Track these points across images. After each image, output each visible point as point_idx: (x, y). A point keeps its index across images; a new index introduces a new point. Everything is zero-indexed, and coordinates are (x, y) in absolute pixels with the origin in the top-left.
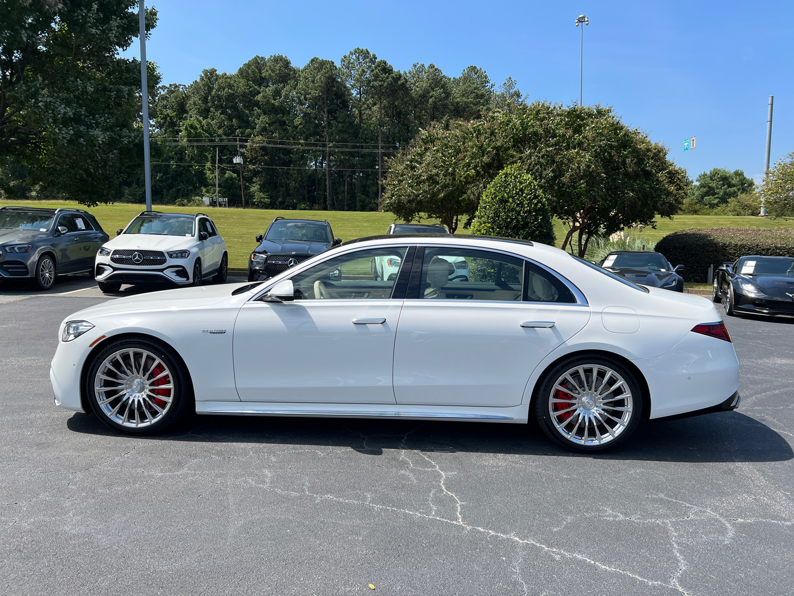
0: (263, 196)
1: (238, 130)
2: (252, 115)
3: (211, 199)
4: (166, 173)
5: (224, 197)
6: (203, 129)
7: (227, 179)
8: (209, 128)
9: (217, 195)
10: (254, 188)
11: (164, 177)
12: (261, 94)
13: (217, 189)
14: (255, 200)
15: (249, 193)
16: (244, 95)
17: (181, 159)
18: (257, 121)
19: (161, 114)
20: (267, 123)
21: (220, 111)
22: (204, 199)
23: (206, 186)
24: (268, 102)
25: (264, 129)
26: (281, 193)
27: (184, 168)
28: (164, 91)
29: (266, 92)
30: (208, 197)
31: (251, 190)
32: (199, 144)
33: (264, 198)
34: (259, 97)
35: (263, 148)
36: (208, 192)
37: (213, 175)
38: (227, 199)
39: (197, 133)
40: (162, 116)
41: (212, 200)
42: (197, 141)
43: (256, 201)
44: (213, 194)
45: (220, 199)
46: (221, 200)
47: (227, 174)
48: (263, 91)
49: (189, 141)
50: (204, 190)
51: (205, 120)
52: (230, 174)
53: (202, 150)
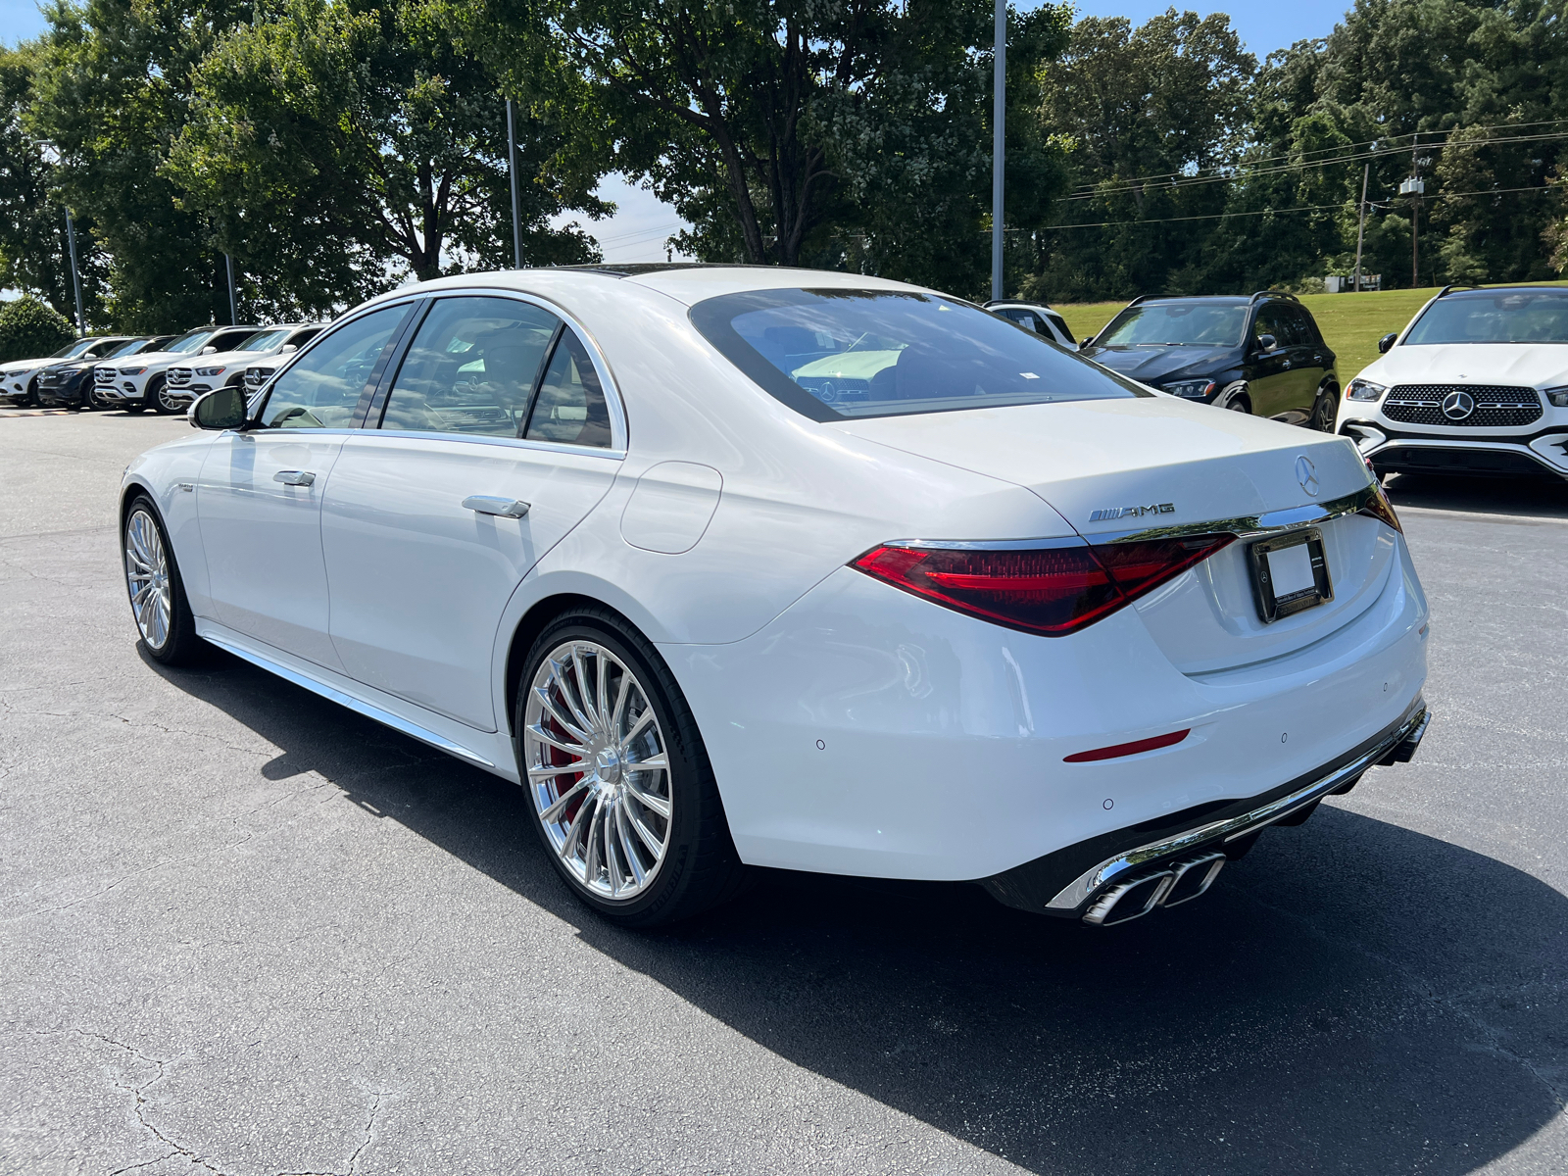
0: (1471, 262)
1: (1423, 120)
2: (1460, 77)
3: (1343, 279)
4: (1253, 233)
5: (1374, 274)
6: (1342, 130)
7: (1386, 232)
8: (1357, 124)
9: (1358, 271)
10: (1451, 247)
11: (1250, 241)
12: (1483, 26)
13: (1359, 257)
14: (1448, 274)
15: (1439, 259)
16: (1444, 33)
17: (1288, 201)
18: (1470, 91)
19: (1262, 112)
20: (1494, 91)
21: (1386, 83)
22: (1328, 280)
23: (1334, 253)
24: (1501, 40)
25: (1488, 107)
26: (1518, 252)
27: (1292, 221)
28: (1280, 61)
29: (1494, 18)
30: (1336, 276)
31: (1442, 253)
32: (1330, 161)
33: (1471, 267)
34: (1477, 36)
35: (1483, 152)
36: (1337, 265)
37: (1355, 227)
38: (1378, 277)
39: (1324, 140)
40: (1262, 116)
41: (1346, 281)
42: (1326, 156)
43: (1451, 277)
44: (1349, 267)
45: (1363, 277)
46: (1365, 279)
47: (1387, 221)
48: (1487, 18)
49: (1307, 159)
50: (1330, 261)
51: (1350, 107)
52: (1395, 220)
53: (1335, 174)
